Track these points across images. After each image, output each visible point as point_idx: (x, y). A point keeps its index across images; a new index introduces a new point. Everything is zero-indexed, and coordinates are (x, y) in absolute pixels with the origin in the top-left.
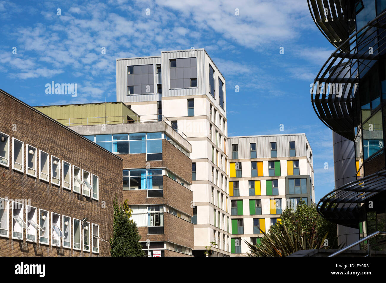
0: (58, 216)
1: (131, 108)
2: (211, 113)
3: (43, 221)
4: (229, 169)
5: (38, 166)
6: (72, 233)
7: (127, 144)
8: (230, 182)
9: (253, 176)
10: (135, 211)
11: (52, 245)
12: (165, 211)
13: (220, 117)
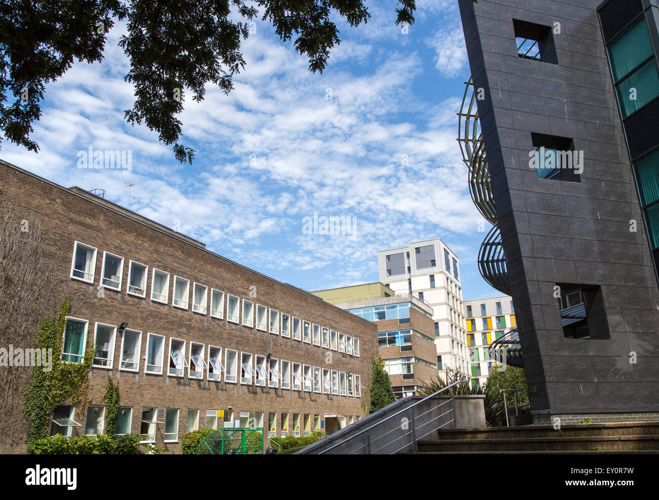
0: (328, 371)
1: (390, 288)
2: (448, 284)
3: (316, 375)
4: (465, 325)
5: (312, 335)
6: (339, 383)
7: (384, 313)
8: (467, 335)
9: (484, 330)
10: (387, 363)
11: (323, 392)
12: (414, 361)
13: (456, 286)
